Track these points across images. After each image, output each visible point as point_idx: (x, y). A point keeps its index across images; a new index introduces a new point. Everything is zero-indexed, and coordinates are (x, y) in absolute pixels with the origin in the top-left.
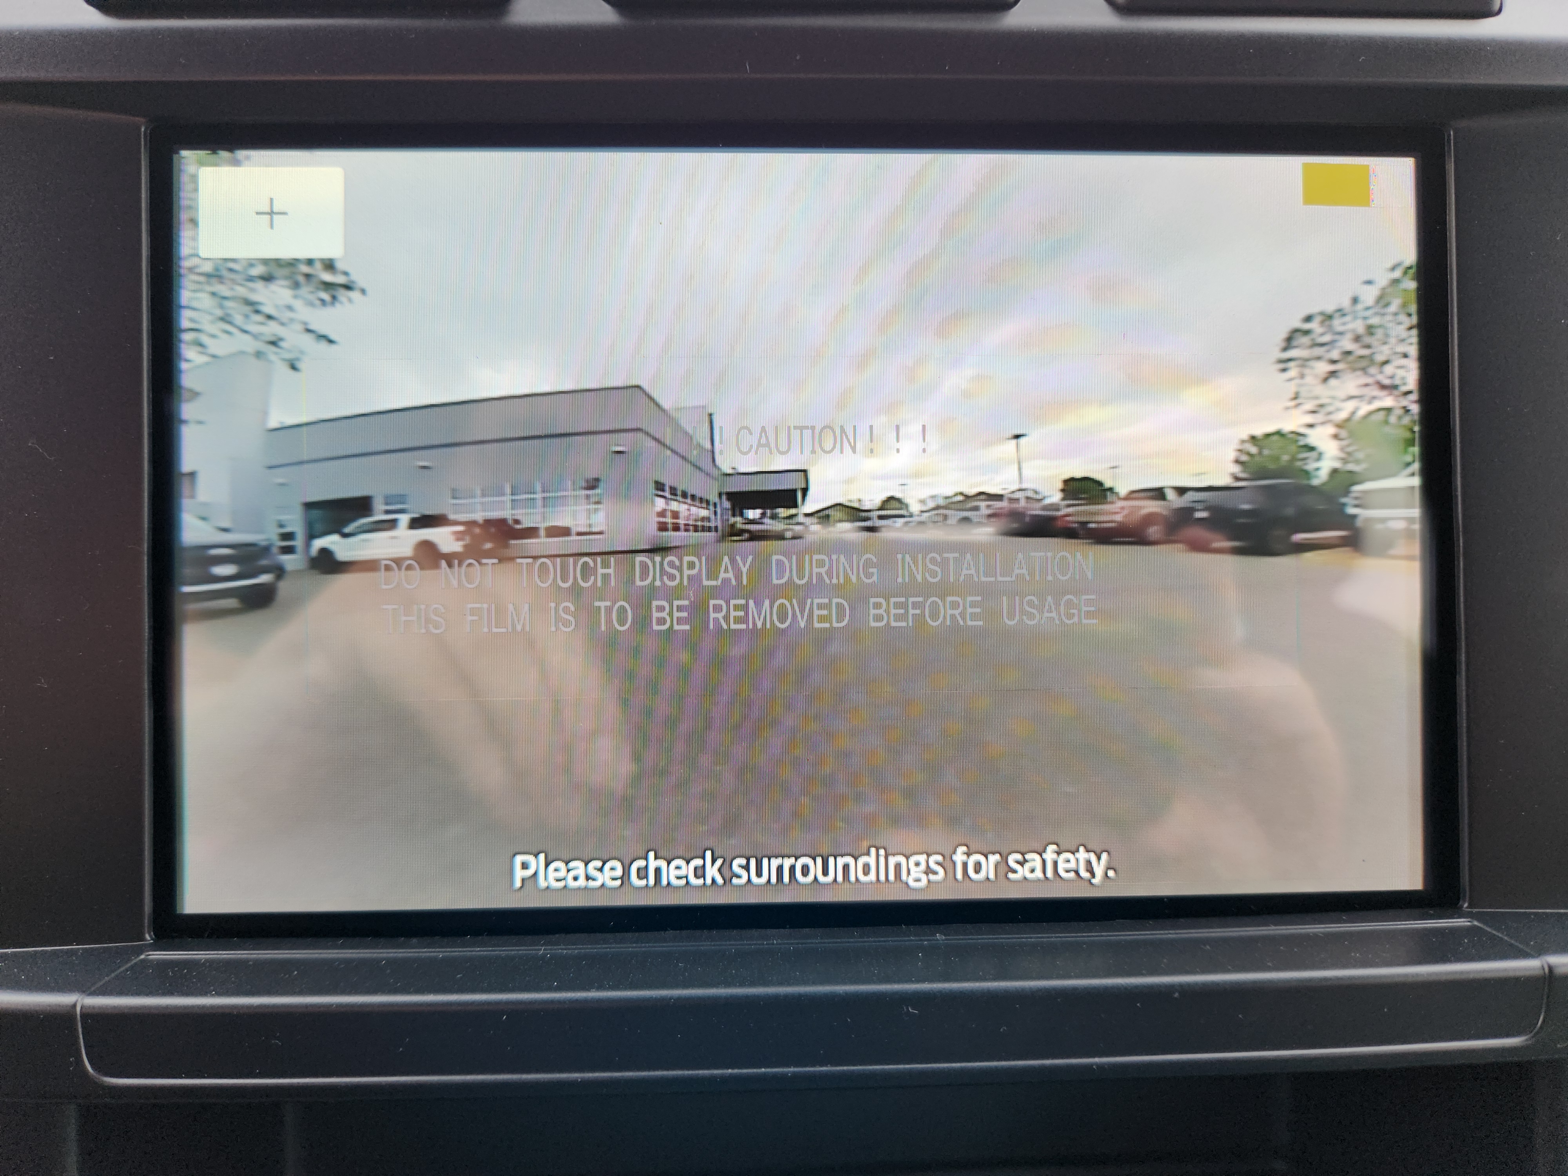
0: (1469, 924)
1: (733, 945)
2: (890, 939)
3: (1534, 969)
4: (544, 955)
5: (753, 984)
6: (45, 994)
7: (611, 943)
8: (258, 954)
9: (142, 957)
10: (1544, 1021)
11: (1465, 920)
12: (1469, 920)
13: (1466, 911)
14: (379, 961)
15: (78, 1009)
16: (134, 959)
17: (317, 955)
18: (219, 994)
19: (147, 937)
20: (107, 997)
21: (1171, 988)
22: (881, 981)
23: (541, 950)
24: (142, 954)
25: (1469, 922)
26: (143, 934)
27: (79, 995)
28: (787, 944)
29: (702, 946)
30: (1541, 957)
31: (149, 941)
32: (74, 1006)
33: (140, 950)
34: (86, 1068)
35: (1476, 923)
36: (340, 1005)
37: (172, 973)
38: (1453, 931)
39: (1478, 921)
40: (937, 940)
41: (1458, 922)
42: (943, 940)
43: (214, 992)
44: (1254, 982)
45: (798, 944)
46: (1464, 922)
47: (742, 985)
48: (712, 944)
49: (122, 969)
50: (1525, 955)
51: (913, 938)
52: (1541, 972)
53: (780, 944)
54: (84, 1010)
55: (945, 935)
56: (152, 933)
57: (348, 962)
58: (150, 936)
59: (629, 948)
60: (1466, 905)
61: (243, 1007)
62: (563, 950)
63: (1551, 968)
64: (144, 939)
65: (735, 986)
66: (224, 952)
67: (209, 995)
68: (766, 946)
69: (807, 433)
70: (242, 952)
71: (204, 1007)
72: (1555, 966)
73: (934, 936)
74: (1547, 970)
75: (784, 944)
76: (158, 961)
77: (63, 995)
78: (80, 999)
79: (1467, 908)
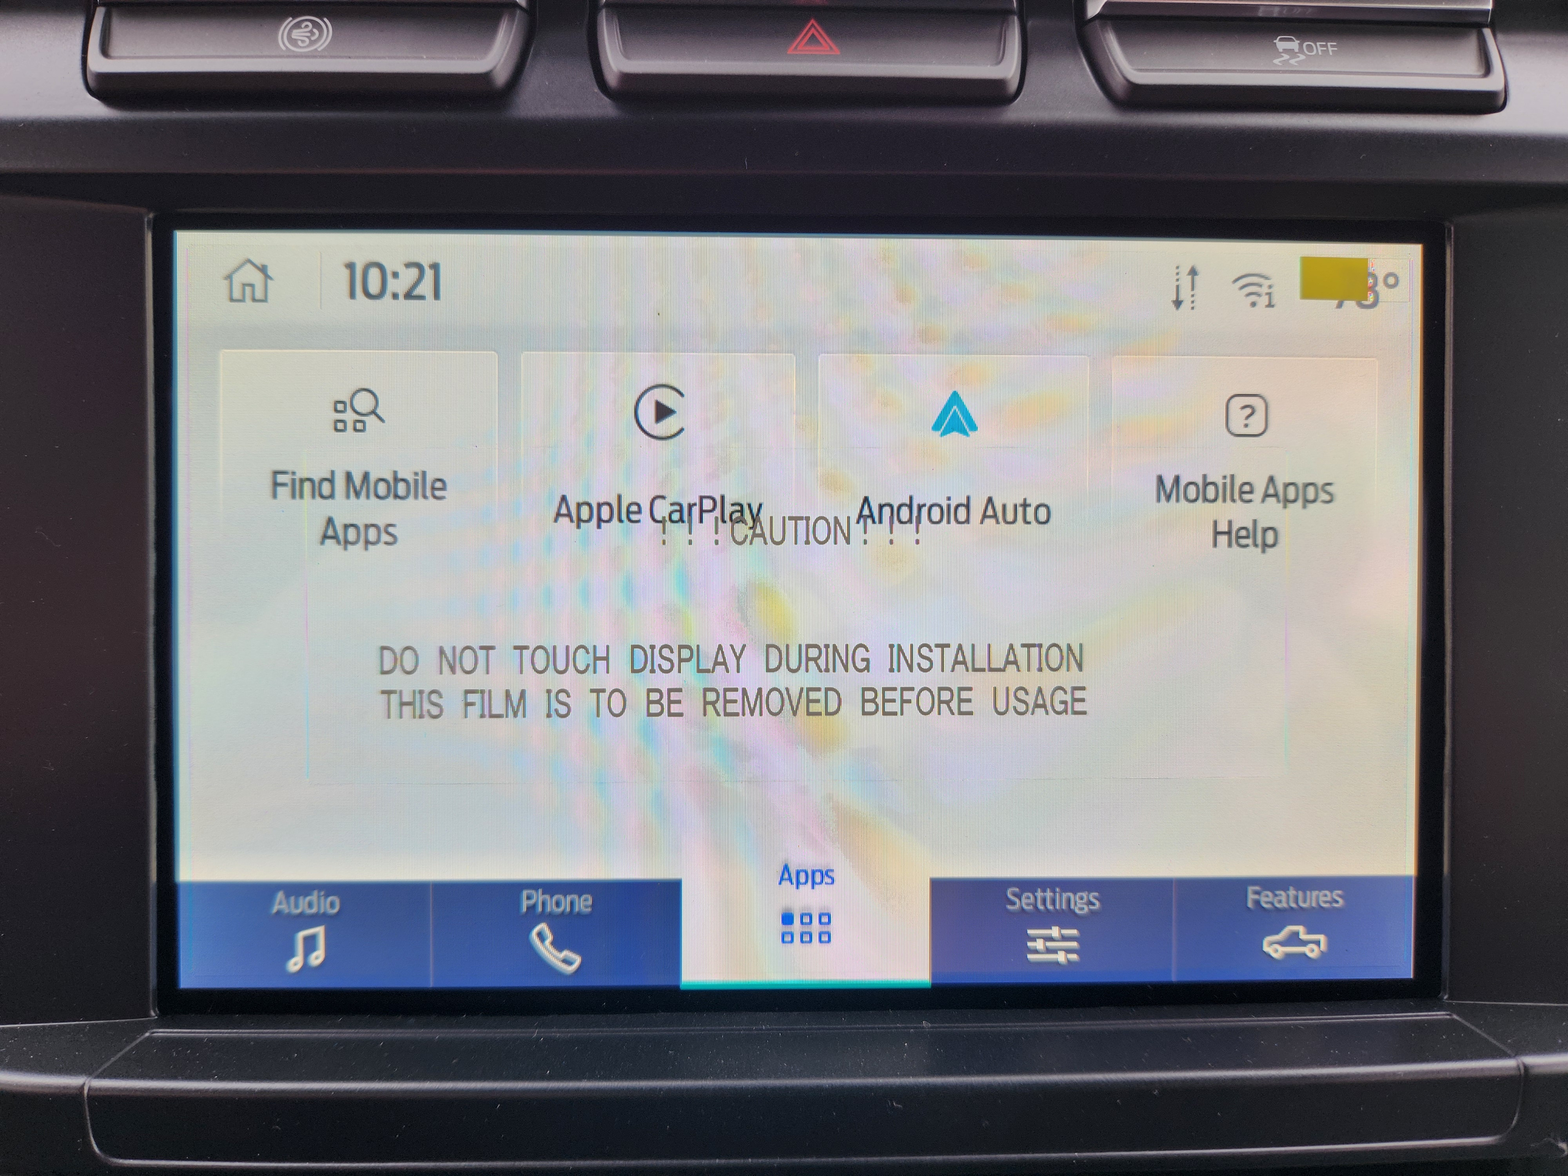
0: (1448, 1017)
1: (723, 1030)
2: (876, 1026)
3: (1510, 1069)
4: (538, 1038)
5: (741, 1076)
6: (53, 1076)
7: (603, 1027)
8: (260, 1033)
9: (147, 1034)
10: (1518, 1122)
11: (1444, 1013)
12: (1448, 1013)
13: (1447, 1003)
14: (376, 1042)
15: (86, 1092)
16: (139, 1038)
17: (316, 1035)
18: (222, 1078)
19: (153, 1013)
20: (114, 1080)
21: (1151, 1083)
22: (866, 1075)
23: (534, 1032)
24: (147, 1032)
25: (1448, 1015)
26: (149, 1011)
27: (86, 1078)
28: (776, 1029)
29: (693, 1030)
30: (1517, 1057)
31: (155, 1017)
32: (82, 1087)
33: (145, 1027)
34: (93, 1148)
35: (1455, 1017)
36: (337, 1092)
37: (176, 1054)
38: (1431, 1023)
39: (1458, 1015)
40: (923, 1028)
41: (1437, 1015)
42: (928, 1028)
43: (216, 1077)
44: (1234, 1080)
45: (786, 1030)
46: (1443, 1015)
47: (730, 1077)
48: (703, 1028)
49: (128, 1048)
50: (1502, 1055)
51: (900, 1026)
52: (1517, 1073)
53: (768, 1030)
54: (91, 1093)
55: (931, 1023)
56: (157, 1009)
57: (346, 1042)
58: (155, 1012)
59: (620, 1032)
60: (1446, 997)
61: (244, 1091)
62: (557, 1033)
63: (1526, 1068)
64: (149, 1016)
65: (723, 1078)
66: (226, 1031)
67: (212, 1080)
68: (755, 1032)
69: (802, 524)
70: (243, 1031)
71: (207, 1091)
72: (1531, 1066)
73: (920, 1024)
74: (1522, 1071)
75: (773, 1029)
76: (162, 1038)
77: (71, 1078)
78: (87, 1082)
79: (1446, 999)
